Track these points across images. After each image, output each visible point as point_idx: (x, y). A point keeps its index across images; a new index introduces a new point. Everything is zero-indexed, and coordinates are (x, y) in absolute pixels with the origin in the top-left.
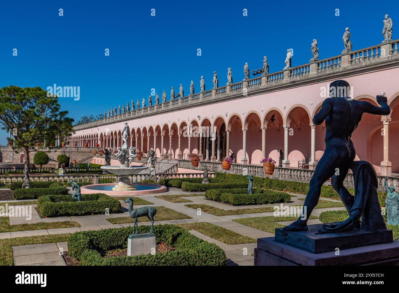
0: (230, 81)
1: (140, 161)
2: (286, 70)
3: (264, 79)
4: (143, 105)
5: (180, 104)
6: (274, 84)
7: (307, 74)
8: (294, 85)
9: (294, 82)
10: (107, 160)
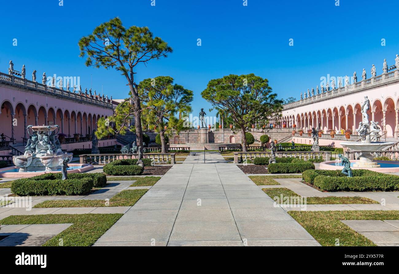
10: (314, 139)
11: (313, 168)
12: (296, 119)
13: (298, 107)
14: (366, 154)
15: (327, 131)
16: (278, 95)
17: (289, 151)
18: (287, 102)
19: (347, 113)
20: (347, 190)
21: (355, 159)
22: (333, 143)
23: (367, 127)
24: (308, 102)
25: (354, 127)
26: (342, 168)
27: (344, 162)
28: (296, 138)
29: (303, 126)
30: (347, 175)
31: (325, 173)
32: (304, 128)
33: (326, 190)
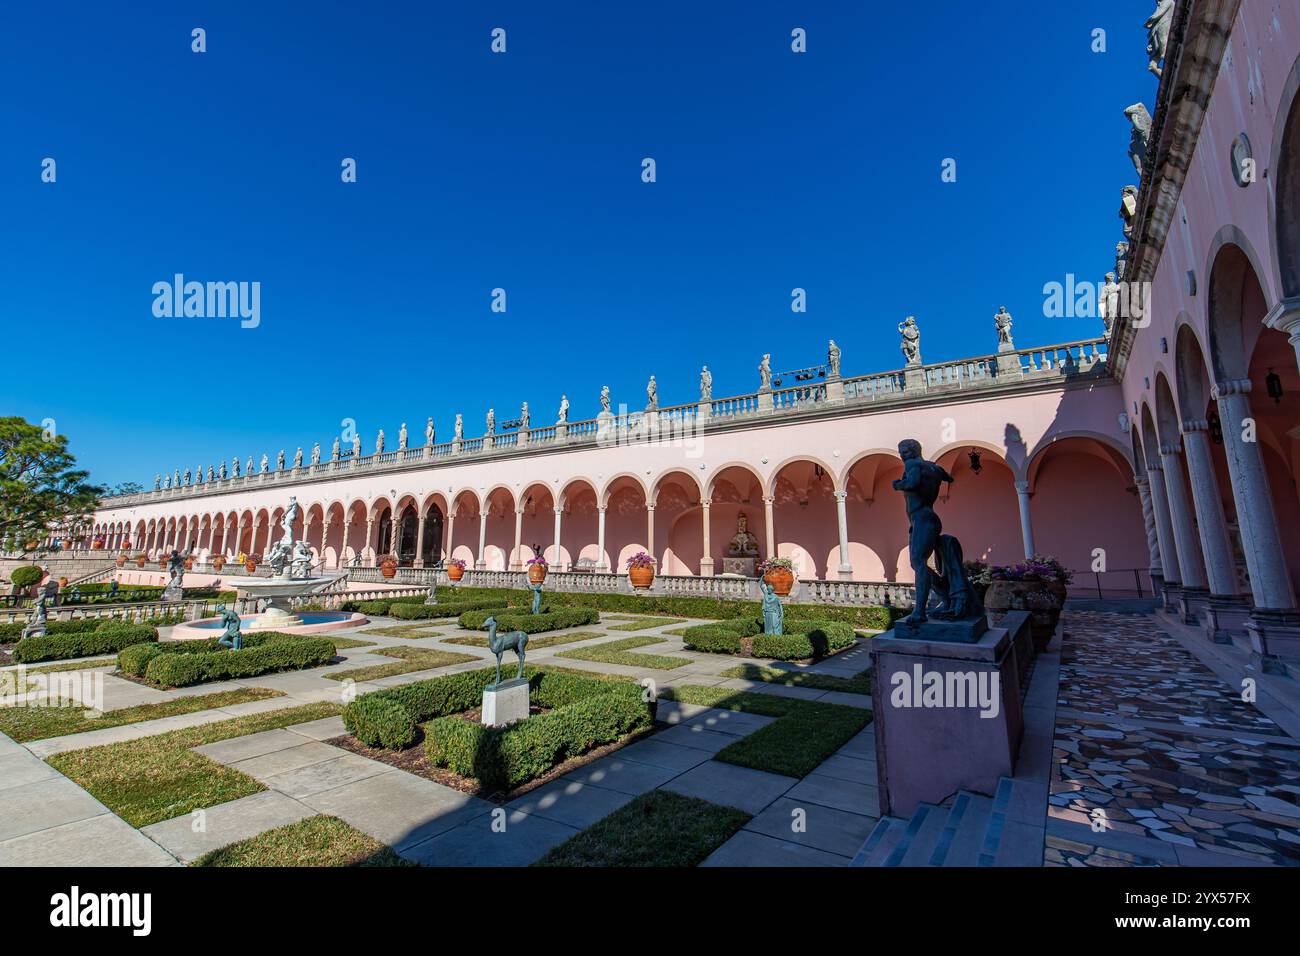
0: (459, 435)
1: (251, 573)
2: (560, 426)
3: (522, 436)
4: (263, 468)
5: (352, 467)
6: (539, 444)
7: (594, 433)
8: (574, 447)
9: (575, 443)
10: (173, 575)
11: (154, 638)
12: (133, 529)
13: (144, 504)
14: (279, 602)
15: (208, 558)
16: (91, 475)
17: (98, 602)
18: (117, 492)
19: (255, 524)
20: (225, 677)
21: (256, 612)
22: (218, 582)
23: (288, 551)
24: (172, 496)
25: (266, 550)
26: (219, 633)
27: (226, 620)
28: (125, 573)
29: (150, 545)
30: (230, 647)
31: (179, 647)
32: (152, 551)
33: (174, 686)
